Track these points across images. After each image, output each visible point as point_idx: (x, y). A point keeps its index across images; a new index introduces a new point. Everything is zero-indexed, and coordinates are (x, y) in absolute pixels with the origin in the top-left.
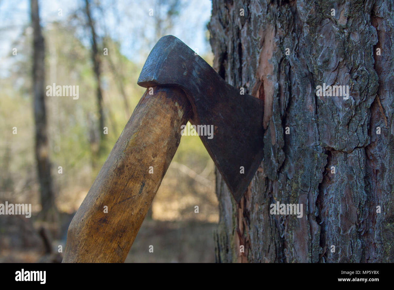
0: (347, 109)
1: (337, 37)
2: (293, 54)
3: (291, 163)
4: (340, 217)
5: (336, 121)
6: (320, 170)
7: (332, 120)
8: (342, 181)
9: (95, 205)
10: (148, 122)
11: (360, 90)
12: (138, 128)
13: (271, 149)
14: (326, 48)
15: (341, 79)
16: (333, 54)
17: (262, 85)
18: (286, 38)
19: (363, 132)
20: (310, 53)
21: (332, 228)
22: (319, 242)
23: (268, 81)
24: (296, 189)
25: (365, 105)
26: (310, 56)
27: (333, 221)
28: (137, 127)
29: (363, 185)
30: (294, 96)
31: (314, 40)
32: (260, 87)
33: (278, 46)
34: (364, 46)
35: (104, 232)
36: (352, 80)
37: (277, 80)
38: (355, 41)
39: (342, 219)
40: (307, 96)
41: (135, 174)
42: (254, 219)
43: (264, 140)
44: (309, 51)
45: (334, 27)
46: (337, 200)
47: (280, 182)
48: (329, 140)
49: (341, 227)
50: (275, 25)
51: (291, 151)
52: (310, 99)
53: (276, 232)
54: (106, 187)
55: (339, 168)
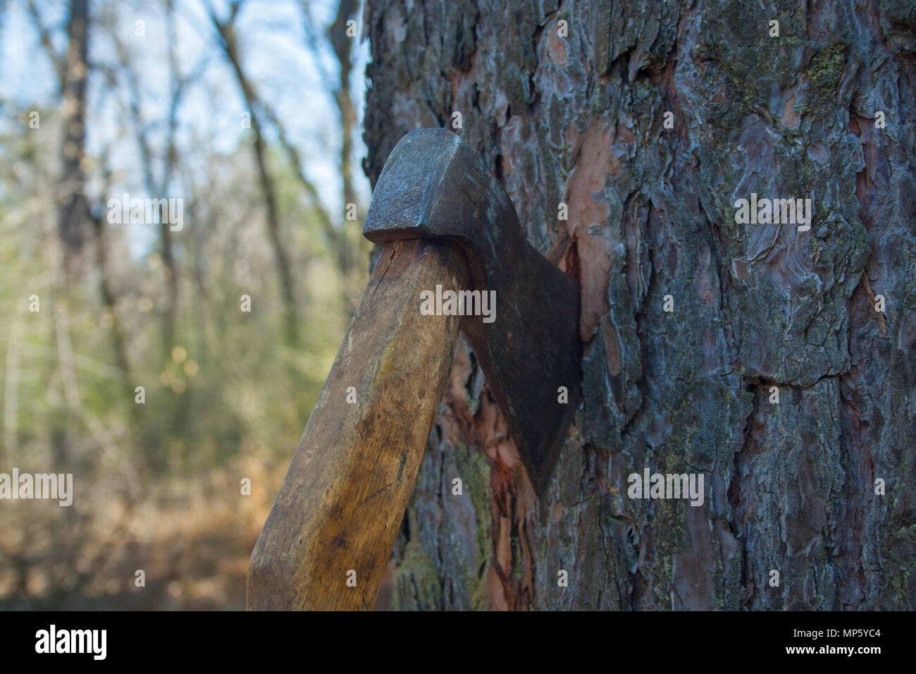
0: (806, 298)
1: (778, 155)
2: (660, 184)
3: (656, 413)
4: (786, 519)
5: (777, 322)
6: (738, 425)
7: (770, 322)
8: (789, 446)
9: (325, 506)
10: (412, 319)
11: (835, 260)
12: (395, 332)
13: (607, 383)
14: (750, 173)
15: (788, 237)
16: (769, 187)
17: (574, 248)
18: (643, 150)
19: (839, 345)
20: (712, 183)
21: (764, 544)
22: (739, 575)
23: (591, 239)
24: (678, 465)
25: (842, 291)
26: (711, 188)
27: (766, 529)
28: (394, 329)
29: (838, 452)
30: (661, 271)
31: (723, 156)
32: (566, 251)
33: (624, 165)
34: (840, 173)
35: (340, 569)
36: (818, 241)
37: (619, 237)
38: (819, 161)
39: (789, 525)
40: (700, 270)
41: (392, 435)
42: (548, 538)
43: (582, 365)
44: (709, 178)
45: (769, 132)
46: (776, 486)
47: (628, 454)
48: (763, 361)
49: (788, 540)
50: (615, 121)
51: (654, 387)
52: (706, 277)
53: (621, 561)
54: (343, 466)
55: (780, 420)
